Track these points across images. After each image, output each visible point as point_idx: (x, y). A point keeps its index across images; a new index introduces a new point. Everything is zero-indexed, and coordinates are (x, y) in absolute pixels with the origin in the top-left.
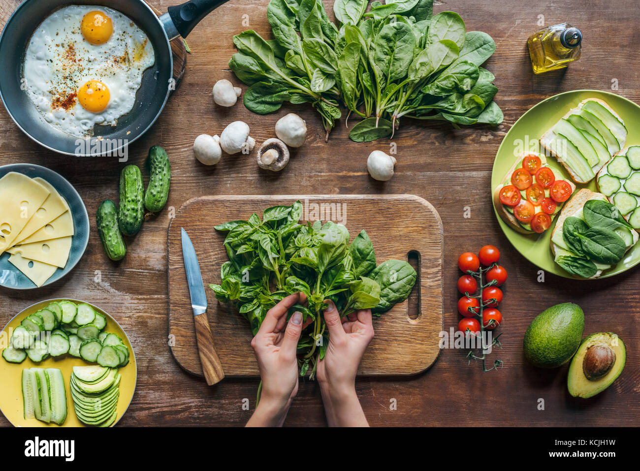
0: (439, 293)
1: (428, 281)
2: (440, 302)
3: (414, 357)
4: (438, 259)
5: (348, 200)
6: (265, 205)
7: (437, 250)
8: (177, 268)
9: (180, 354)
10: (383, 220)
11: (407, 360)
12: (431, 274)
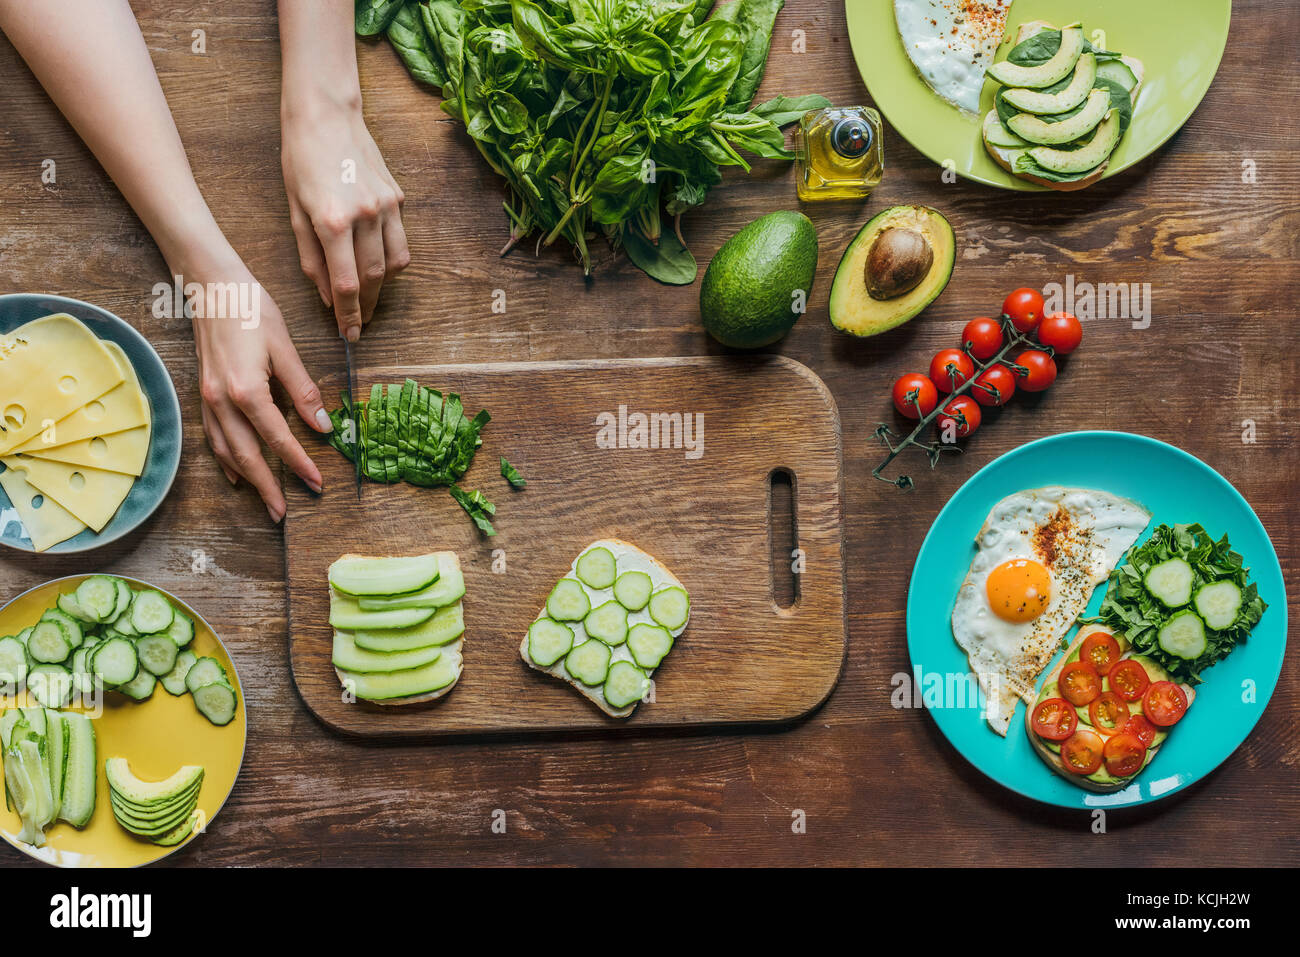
0: (835, 553)
1: (813, 528)
2: (839, 571)
3: (788, 683)
4: (831, 483)
5: (646, 369)
6: (477, 383)
7: (830, 465)
8: (302, 516)
9: (312, 690)
10: (718, 409)
11: (775, 690)
12: (817, 514)
